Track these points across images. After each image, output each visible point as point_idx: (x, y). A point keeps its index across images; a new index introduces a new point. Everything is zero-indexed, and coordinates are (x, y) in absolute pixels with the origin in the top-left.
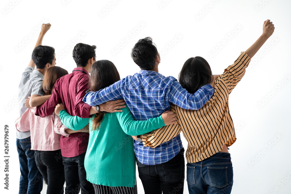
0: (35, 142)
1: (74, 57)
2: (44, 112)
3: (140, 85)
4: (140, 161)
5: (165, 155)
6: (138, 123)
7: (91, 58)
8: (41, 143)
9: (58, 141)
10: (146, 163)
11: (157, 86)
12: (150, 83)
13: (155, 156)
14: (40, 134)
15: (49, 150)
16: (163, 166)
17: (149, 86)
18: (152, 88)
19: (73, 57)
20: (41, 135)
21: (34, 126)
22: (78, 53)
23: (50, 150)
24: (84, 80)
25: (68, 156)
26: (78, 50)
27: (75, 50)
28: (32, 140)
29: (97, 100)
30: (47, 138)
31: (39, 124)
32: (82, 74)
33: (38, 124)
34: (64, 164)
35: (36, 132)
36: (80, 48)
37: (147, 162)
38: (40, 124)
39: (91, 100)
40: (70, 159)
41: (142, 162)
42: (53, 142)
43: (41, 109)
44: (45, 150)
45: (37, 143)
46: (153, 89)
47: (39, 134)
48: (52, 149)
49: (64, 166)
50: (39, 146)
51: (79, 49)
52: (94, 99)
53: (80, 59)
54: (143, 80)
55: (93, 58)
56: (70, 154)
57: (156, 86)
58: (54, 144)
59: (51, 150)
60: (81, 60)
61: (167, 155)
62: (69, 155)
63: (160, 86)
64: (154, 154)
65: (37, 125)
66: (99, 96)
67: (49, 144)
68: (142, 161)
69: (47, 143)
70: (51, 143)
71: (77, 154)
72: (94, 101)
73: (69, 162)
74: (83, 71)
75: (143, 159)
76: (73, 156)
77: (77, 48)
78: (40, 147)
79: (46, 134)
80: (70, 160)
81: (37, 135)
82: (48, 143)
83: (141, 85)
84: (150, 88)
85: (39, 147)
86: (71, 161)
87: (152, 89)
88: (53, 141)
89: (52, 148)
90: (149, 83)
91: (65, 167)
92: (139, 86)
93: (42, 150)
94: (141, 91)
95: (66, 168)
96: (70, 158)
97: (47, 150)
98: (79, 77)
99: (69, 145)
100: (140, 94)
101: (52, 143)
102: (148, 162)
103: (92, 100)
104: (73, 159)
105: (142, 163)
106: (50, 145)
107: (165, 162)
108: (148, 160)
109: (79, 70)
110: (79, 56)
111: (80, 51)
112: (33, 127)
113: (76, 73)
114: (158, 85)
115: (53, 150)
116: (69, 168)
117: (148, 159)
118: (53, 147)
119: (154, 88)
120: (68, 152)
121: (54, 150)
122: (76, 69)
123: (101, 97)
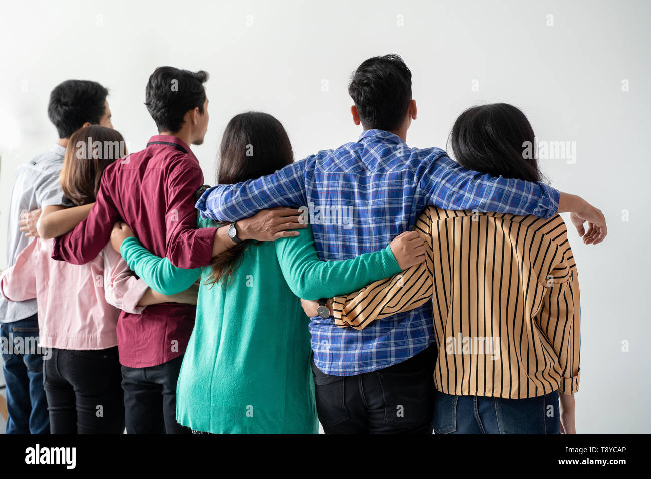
0: (49, 327)
1: (148, 104)
2: (75, 253)
3: (356, 165)
4: (321, 369)
5: (387, 349)
6: (331, 265)
7: (193, 108)
8: (66, 328)
9: (111, 326)
10: (336, 370)
11: (401, 163)
12: (384, 159)
13: (362, 349)
14: (65, 306)
15: (88, 349)
16: (381, 376)
17: (380, 165)
18: (387, 168)
19: (146, 104)
20: (67, 309)
21: (47, 284)
22: (159, 97)
23: (92, 349)
24: (184, 170)
25: (137, 363)
26: (158, 87)
27: (150, 86)
28: (43, 322)
29: (241, 199)
30: (84, 315)
31: (62, 280)
32: (176, 153)
33: (59, 279)
34: (123, 387)
35: (54, 299)
36: (163, 84)
37: (339, 368)
38: (64, 279)
39: (226, 199)
40: (143, 372)
41: (326, 370)
42: (100, 327)
43: (67, 244)
44: (76, 349)
45: (54, 329)
46: (391, 170)
47: (61, 305)
48: (96, 346)
49: (123, 391)
50: (60, 337)
51: (161, 84)
52: (233, 198)
53: (163, 110)
54: (367, 151)
55: (197, 108)
56: (143, 360)
57: (399, 164)
58: (103, 333)
59: (95, 349)
60: (164, 113)
61: (393, 349)
62: (140, 363)
63: (408, 163)
64: (359, 345)
65: (56, 282)
66: (248, 191)
67: (89, 332)
68: (327, 366)
69: (83, 329)
70: (93, 330)
71: (163, 359)
72: (234, 202)
73: (139, 382)
74: (178, 145)
75: (327, 362)
76: (152, 365)
77: (156, 82)
78: (64, 339)
79: (81, 304)
80: (143, 375)
81: (56, 308)
82: (87, 331)
83: (360, 164)
84: (382, 170)
85: (60, 341)
86: (144, 379)
87: (387, 172)
88: (99, 325)
89: (97, 342)
90: (381, 158)
91: (126, 396)
92: (354, 166)
93: (70, 347)
94: (357, 179)
95: (130, 398)
96: (142, 369)
97: (83, 349)
98: (168, 160)
99: (141, 336)
100: (356, 187)
101: (96, 330)
102: (340, 366)
103: (229, 200)
104: (150, 374)
105: (326, 373)
106: (92, 335)
107: (386, 366)
108: (340, 363)
109: (166, 143)
110: (160, 104)
111: (162, 93)
112: (44, 289)
113: (158, 151)
114: (404, 162)
115: (99, 347)
116: (138, 397)
117: (342, 358)
118: (99, 340)
119: (394, 167)
120: (137, 353)
121: (101, 348)
122: (157, 140)
123: (252, 192)
